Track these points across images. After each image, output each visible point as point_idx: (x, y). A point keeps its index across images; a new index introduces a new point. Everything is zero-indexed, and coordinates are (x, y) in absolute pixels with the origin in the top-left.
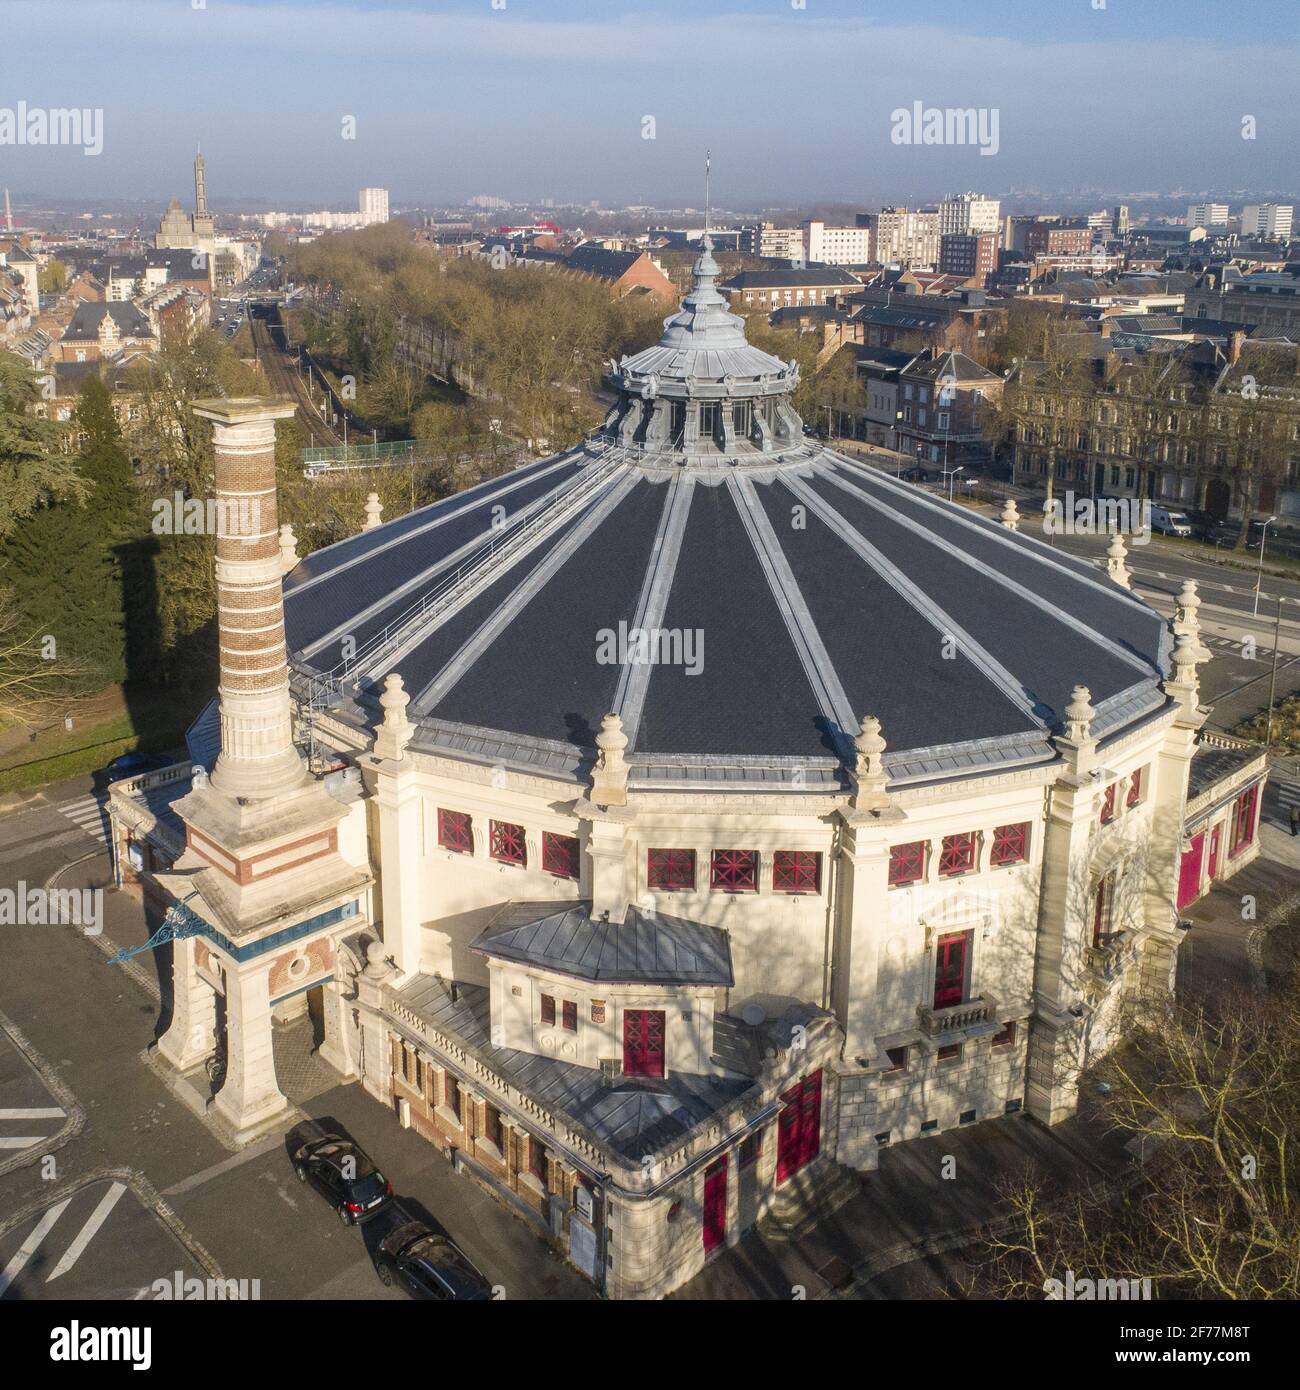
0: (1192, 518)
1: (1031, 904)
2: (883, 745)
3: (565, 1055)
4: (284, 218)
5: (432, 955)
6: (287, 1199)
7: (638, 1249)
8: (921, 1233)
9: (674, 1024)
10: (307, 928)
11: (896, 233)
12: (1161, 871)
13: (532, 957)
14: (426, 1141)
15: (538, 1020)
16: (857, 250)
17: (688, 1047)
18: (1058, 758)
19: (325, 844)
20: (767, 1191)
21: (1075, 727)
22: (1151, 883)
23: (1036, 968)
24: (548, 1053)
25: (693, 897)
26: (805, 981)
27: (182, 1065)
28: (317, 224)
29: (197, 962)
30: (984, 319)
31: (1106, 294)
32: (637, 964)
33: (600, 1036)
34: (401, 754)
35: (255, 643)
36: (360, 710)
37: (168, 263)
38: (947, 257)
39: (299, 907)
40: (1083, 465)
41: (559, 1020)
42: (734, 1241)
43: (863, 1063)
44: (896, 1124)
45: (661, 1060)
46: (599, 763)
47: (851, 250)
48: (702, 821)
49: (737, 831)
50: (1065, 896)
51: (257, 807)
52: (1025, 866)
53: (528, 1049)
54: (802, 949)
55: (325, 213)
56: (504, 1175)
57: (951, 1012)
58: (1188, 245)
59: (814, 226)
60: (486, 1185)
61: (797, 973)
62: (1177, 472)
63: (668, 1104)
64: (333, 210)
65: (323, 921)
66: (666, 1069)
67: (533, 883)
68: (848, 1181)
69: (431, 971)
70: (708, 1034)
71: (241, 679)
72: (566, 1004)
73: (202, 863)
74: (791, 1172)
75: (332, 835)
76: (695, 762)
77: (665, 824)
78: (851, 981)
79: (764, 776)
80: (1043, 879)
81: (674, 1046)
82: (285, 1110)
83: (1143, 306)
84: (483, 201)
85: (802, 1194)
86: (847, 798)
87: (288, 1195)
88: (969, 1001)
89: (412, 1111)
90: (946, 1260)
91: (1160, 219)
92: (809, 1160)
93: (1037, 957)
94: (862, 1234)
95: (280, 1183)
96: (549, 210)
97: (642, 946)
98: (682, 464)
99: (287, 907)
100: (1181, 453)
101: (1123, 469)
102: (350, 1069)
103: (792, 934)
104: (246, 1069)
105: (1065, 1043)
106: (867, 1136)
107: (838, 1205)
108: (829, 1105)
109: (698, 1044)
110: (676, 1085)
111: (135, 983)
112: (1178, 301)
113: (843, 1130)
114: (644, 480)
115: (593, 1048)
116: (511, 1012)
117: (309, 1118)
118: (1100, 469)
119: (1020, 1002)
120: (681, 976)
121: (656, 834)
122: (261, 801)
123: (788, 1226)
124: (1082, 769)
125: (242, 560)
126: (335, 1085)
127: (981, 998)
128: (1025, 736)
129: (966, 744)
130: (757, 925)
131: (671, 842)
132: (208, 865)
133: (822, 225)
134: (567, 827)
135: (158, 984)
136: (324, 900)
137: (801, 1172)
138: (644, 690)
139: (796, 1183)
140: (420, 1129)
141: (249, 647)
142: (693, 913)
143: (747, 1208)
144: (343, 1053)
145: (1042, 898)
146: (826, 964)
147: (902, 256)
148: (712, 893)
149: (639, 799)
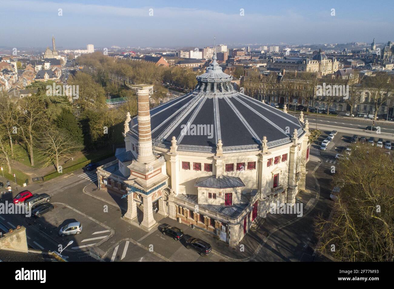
0: (279, 104)
1: (288, 168)
2: (267, 141)
3: (214, 204)
4: (69, 51)
5: (181, 190)
6: (163, 238)
7: (236, 234)
8: (277, 226)
9: (234, 195)
10: (158, 188)
11: (207, 53)
12: (303, 161)
13: (207, 186)
14: (185, 224)
15: (208, 198)
16: (200, 56)
17: (236, 199)
18: (292, 142)
19: (159, 171)
20: (251, 223)
21: (295, 136)
22: (302, 164)
23: (288, 179)
24: (210, 204)
25: (234, 172)
26: (253, 186)
27: (131, 219)
28: (77, 52)
29: (134, 197)
30: (231, 69)
31: (251, 64)
32: (227, 185)
33: (221, 199)
34: (176, 152)
35: (147, 132)
36: (164, 145)
37: (50, 61)
38: (218, 57)
39: (157, 183)
40: (257, 96)
41: (212, 197)
42: (247, 232)
43: (265, 198)
44: (268, 209)
45: (231, 202)
46: (217, 149)
47: (199, 56)
48: (235, 158)
49: (241, 159)
50: (293, 166)
51: (149, 164)
52: (287, 161)
53: (206, 204)
54: (253, 179)
55: (79, 50)
56: (204, 227)
57: (277, 188)
58: (261, 54)
59: (191, 51)
60: (200, 230)
61: (252, 184)
62: (274, 96)
63: (235, 209)
64: (81, 49)
65: (160, 186)
66: (232, 203)
67: (203, 173)
68: (263, 220)
69: (181, 193)
70: (240, 196)
71: (144, 140)
72: (213, 194)
73: (135, 177)
74: (254, 219)
75: (161, 169)
76: (233, 147)
77: (229, 159)
78: (262, 184)
79: (246, 149)
80: (289, 163)
81: (234, 199)
82: (156, 223)
83: (258, 65)
84: (114, 47)
85: (256, 223)
86: (261, 151)
87: (163, 237)
88: (278, 186)
89: (181, 219)
90: (283, 230)
91: (254, 49)
92: (256, 217)
93: (288, 177)
94: (268, 228)
95: (160, 236)
96: (129, 49)
97: (227, 182)
98: (215, 95)
99: (155, 184)
100: (275, 92)
101: (264, 96)
102: (166, 214)
103: (251, 177)
104: (149, 216)
105: (294, 192)
106: (265, 212)
107: (262, 224)
108: (259, 207)
109: (238, 198)
110: (235, 206)
111: (113, 206)
112: (265, 64)
113: (261, 211)
114: (208, 98)
115: (219, 201)
116: (203, 197)
117: (161, 224)
118: (260, 96)
119: (286, 186)
120: (236, 186)
121: (227, 161)
122: (149, 163)
123: (255, 228)
124: (296, 143)
125: (144, 116)
126: (163, 218)
127: (280, 185)
128: (286, 138)
129: (278, 140)
130: (245, 176)
131: (230, 162)
132: (137, 177)
133: (192, 51)
134: (210, 162)
135: (118, 205)
136: (161, 182)
137: (255, 219)
138: (221, 135)
139: (255, 221)
140: (184, 223)
141: (146, 133)
142: (234, 175)
143: (249, 226)
144: (164, 211)
145: (289, 167)
146: (257, 182)
147: (209, 57)
148: (237, 171)
149: (225, 155)
